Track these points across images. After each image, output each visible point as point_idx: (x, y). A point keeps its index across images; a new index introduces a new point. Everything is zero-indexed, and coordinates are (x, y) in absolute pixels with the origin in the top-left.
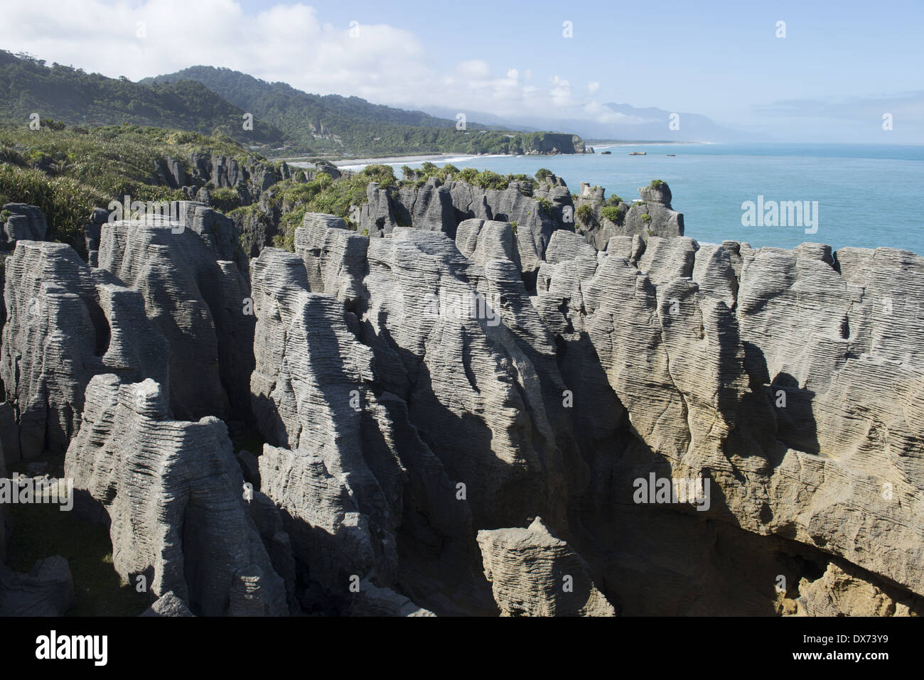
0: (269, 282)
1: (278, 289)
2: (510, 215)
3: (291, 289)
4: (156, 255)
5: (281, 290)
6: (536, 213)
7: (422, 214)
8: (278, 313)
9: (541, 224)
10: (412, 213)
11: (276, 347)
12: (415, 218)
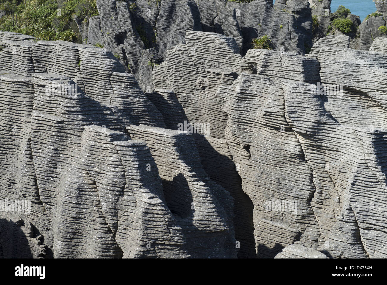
0: (293, 115)
1: (309, 123)
2: (259, 29)
3: (325, 124)
4: (123, 85)
5: (314, 124)
6: (290, 27)
7: (166, 28)
8: (301, 151)
9: (297, 38)
10: (155, 27)
11: (296, 190)
12: (159, 33)
